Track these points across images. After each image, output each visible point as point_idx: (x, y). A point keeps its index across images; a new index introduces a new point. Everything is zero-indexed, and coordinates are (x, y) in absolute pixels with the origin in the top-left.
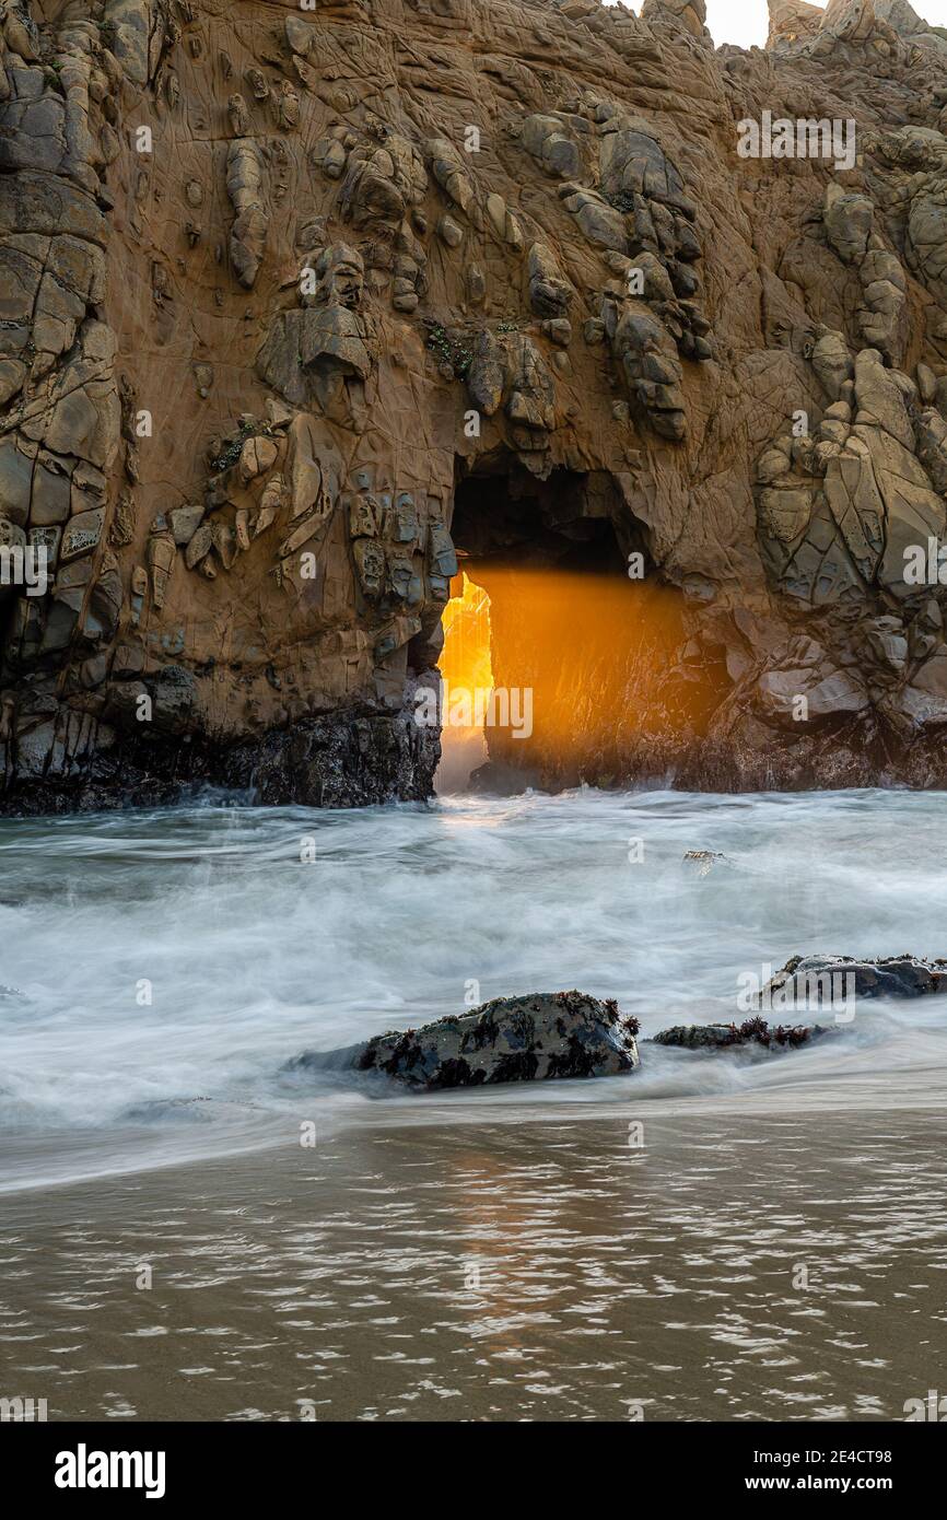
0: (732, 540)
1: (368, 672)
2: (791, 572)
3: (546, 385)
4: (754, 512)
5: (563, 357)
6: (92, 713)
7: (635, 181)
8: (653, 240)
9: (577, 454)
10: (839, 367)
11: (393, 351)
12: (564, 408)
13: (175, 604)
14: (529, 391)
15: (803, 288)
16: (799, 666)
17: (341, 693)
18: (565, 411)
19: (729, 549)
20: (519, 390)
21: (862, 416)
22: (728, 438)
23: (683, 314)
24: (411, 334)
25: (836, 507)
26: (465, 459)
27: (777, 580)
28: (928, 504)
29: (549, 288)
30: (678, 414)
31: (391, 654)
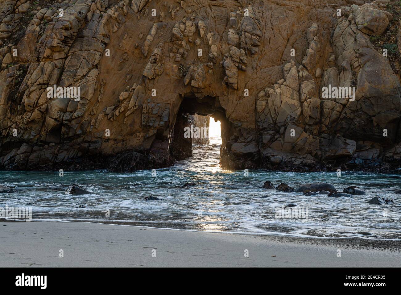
0: (247, 112)
1: (142, 142)
2: (259, 120)
3: (201, 78)
4: (254, 105)
5: (210, 71)
6: (77, 149)
7: (243, 28)
8: (244, 43)
9: (212, 93)
10: (287, 71)
11: (168, 71)
12: (207, 83)
13: (102, 127)
14: (195, 80)
16: (244, 142)
17: (134, 146)
19: (246, 114)
20: (194, 79)
21: (285, 83)
22: (251, 89)
23: (238, 61)
24: (175, 67)
25: (270, 105)
26: (181, 95)
27: (257, 121)
28: (295, 104)
29: (211, 55)
30: (234, 84)
31: (148, 138)
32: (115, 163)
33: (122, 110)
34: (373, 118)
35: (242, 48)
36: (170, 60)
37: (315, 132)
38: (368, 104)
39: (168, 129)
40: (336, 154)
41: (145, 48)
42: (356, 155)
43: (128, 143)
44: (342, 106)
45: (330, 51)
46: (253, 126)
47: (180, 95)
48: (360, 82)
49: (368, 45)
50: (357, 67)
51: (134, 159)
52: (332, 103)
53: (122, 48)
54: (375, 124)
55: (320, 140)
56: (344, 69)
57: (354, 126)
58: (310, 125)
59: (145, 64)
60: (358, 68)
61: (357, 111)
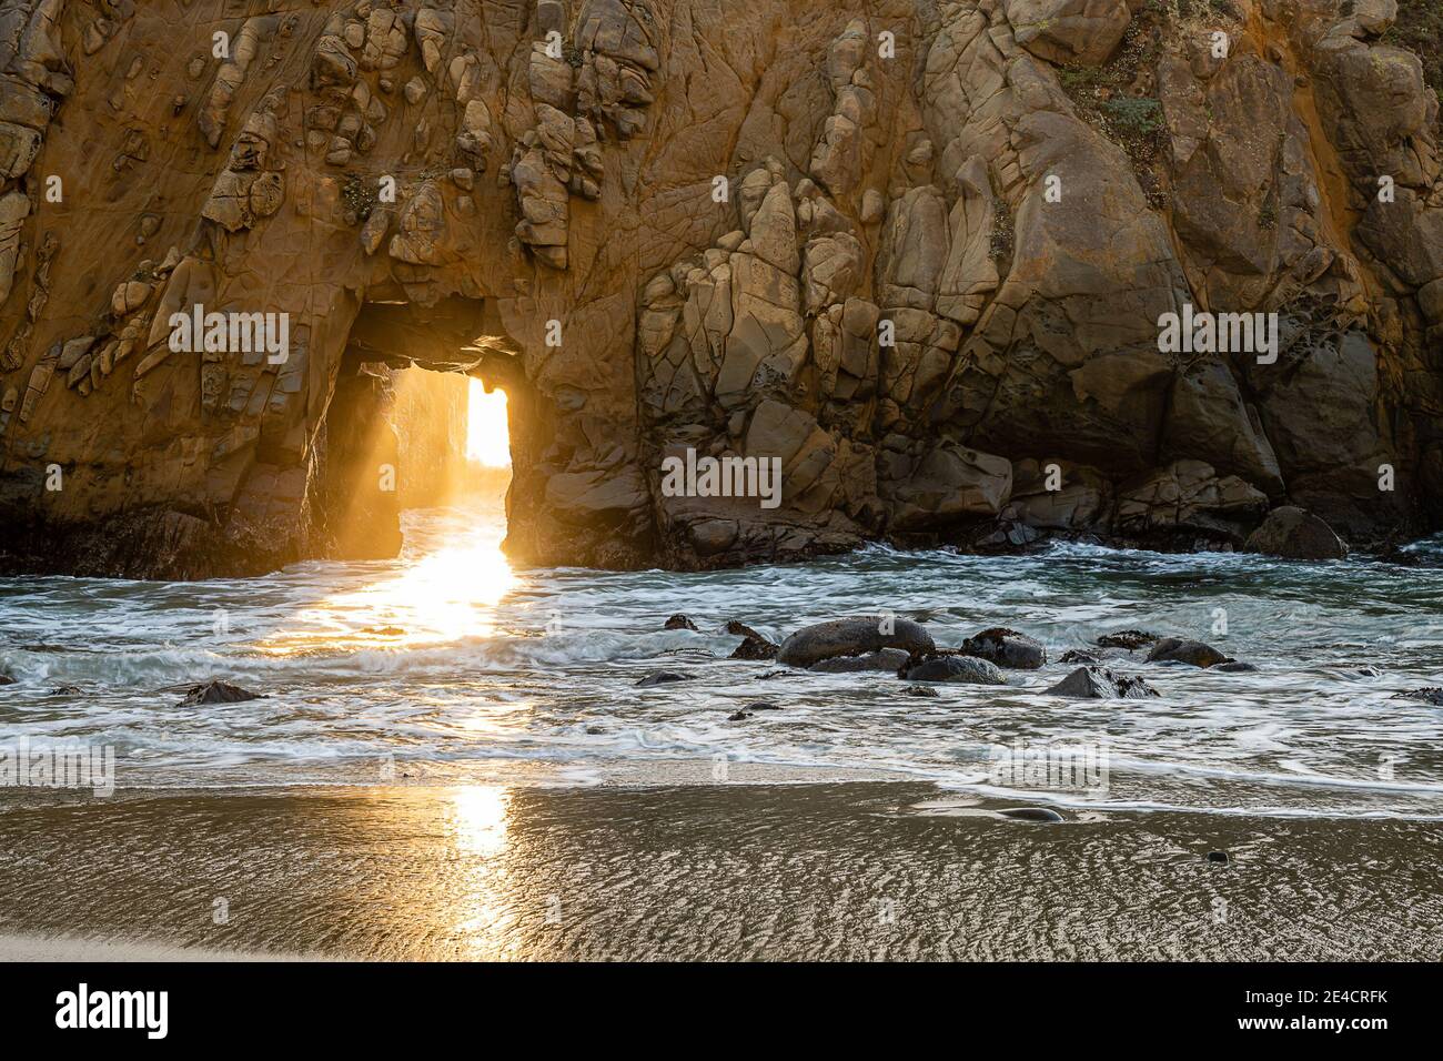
0: (604, 356)
1: (200, 471)
2: (651, 384)
3: (428, 227)
4: (633, 330)
5: (464, 201)
7: (585, 39)
8: (589, 92)
9: (471, 285)
10: (753, 198)
11: (299, 201)
12: (453, 245)
13: (44, 417)
14: (405, 233)
15: (787, 120)
16: (594, 469)
18: (456, 247)
19: (600, 364)
20: (399, 233)
21: (746, 245)
22: (618, 267)
23: (569, 161)
24: (330, 186)
25: (689, 328)
26: (353, 291)
27: (642, 390)
28: (782, 323)
29: (465, 141)
30: (554, 249)
31: (227, 458)
32: (98, 554)
33: (124, 349)
34: (1072, 373)
35: (583, 113)
36: (310, 158)
37: (861, 427)
38: (1054, 321)
39: (303, 425)
40: (938, 511)
41: (209, 112)
42: (1011, 512)
43: (147, 479)
44: (958, 332)
45: (916, 123)
46: (628, 408)
47: (349, 293)
48: (1025, 242)
49: (1053, 102)
50: (1015, 183)
51: (173, 539)
52: (924, 318)
53: (122, 113)
54: (1083, 397)
55: (878, 457)
56: (967, 193)
57: (1003, 402)
58: (841, 402)
59: (212, 175)
60: (1018, 188)
61: (1014, 347)
